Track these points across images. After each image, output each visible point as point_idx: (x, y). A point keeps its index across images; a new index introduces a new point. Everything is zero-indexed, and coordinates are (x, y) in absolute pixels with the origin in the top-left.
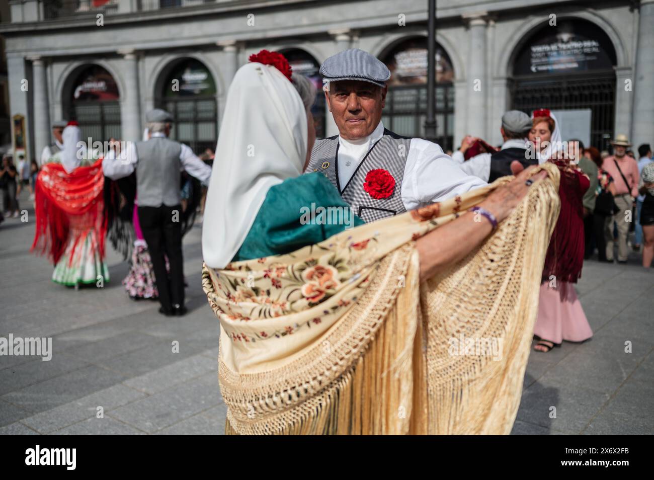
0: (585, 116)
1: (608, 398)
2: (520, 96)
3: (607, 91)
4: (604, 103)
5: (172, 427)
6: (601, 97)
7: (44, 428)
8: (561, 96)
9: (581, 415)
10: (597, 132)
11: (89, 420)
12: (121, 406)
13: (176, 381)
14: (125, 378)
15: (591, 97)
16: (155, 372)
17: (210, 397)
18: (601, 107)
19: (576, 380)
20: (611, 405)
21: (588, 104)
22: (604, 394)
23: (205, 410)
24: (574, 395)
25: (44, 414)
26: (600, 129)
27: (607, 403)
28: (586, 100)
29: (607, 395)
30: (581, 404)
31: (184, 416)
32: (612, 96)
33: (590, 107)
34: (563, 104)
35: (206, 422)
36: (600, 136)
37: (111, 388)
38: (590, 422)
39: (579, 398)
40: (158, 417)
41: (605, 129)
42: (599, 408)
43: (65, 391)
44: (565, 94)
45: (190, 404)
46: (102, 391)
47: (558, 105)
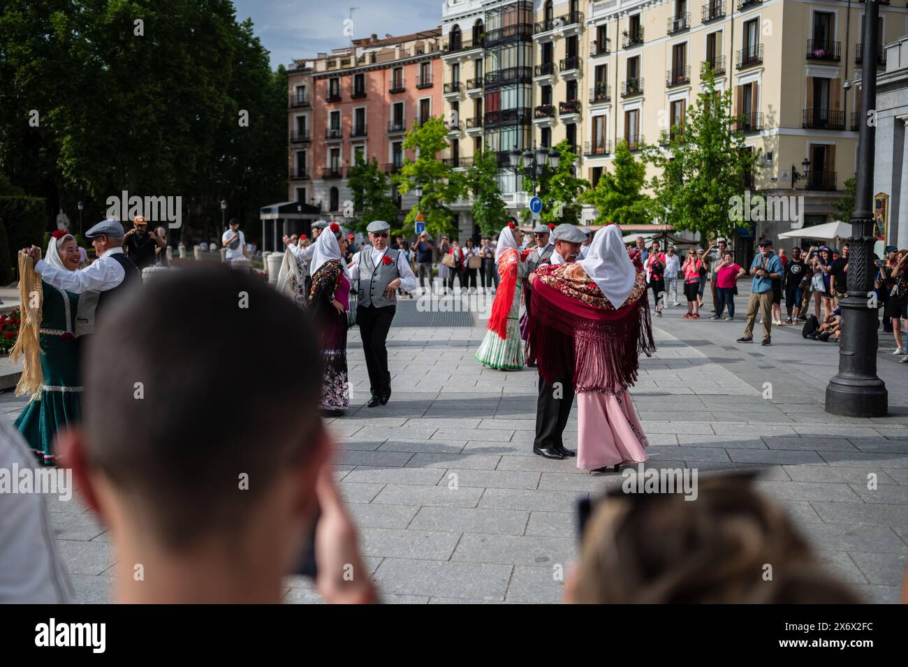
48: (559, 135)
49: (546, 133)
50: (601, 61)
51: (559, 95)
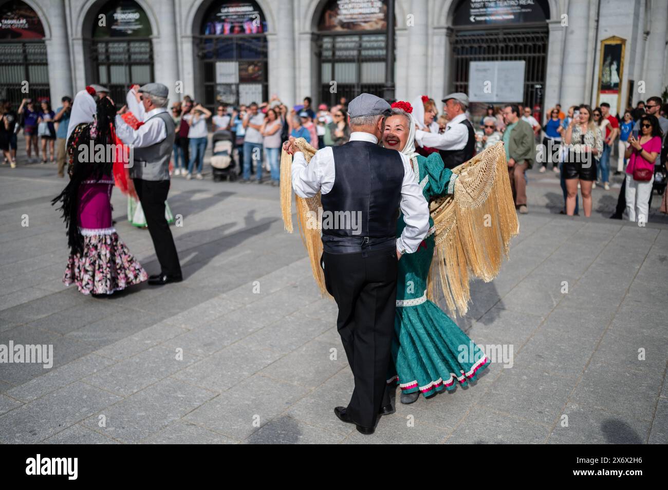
0: (520, 66)
1: (543, 320)
2: (459, 46)
3: (540, 43)
4: (537, 55)
5: (220, 352)
6: (535, 49)
7: (116, 357)
8: (497, 47)
9: (524, 332)
10: (530, 83)
11: (151, 350)
12: (170, 339)
13: (207, 318)
14: (163, 318)
15: (525, 49)
16: (186, 313)
17: (241, 329)
18: (534, 58)
19: (520, 308)
20: (545, 324)
21: (523, 55)
22: (540, 317)
23: (241, 339)
24: (518, 319)
25: (110, 347)
26: (533, 80)
27: (543, 323)
28: (521, 52)
29: (542, 318)
30: (524, 325)
31: (226, 344)
32: (544, 48)
33: (524, 59)
34: (500, 55)
35: (245, 348)
36: (532, 86)
37: (155, 326)
38: (531, 336)
39: (522, 321)
40: (205, 345)
41: (537, 80)
42: (537, 327)
43: (117, 330)
44: (501, 45)
45: (227, 335)
46: (148, 328)
47: (495, 56)
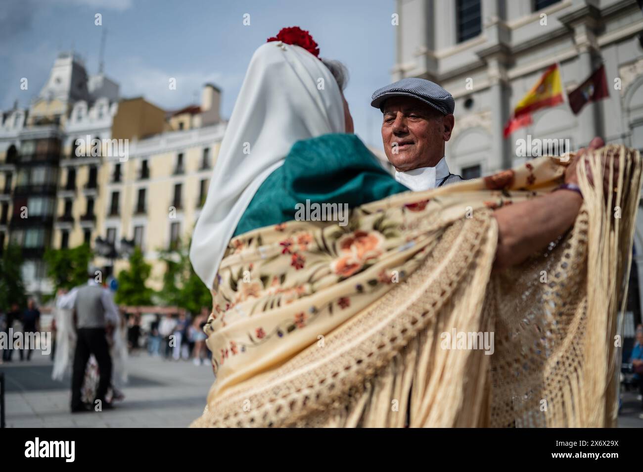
48: (76, 239)
49: (65, 236)
50: (116, 187)
51: (79, 208)
